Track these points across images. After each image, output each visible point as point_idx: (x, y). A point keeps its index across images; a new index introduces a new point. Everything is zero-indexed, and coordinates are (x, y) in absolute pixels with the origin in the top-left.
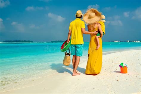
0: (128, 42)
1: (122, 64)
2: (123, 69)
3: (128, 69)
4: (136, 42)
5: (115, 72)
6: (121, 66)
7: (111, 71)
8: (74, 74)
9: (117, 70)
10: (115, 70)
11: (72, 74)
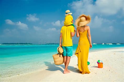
0: (103, 44)
1: (99, 61)
2: (100, 65)
3: (103, 64)
4: (109, 44)
5: (94, 67)
6: (98, 63)
7: (91, 66)
8: (65, 72)
9: (95, 66)
10: (94, 66)
11: (63, 72)
